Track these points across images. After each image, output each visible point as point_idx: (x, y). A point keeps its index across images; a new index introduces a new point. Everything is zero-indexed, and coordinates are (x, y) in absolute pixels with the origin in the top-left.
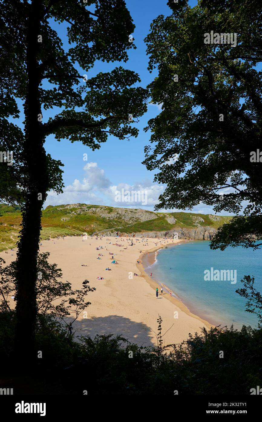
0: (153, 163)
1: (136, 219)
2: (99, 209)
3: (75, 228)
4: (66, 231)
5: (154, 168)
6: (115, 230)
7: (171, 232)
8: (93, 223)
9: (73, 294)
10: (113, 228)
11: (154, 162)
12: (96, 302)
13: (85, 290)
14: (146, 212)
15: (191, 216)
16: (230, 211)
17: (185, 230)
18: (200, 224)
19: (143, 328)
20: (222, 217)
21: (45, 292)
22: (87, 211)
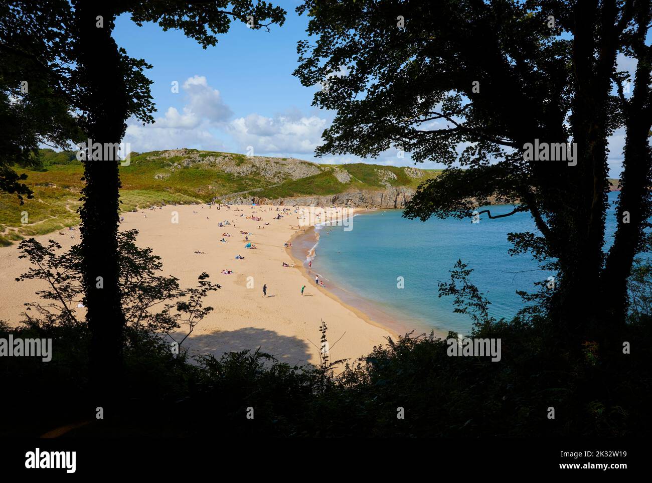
0: (312, 73)
1: (284, 174)
2: (219, 159)
3: (179, 191)
4: (163, 196)
5: (315, 81)
6: (249, 193)
7: (344, 196)
8: (212, 182)
9: (182, 295)
10: (247, 190)
11: (314, 72)
12: (221, 310)
13: (203, 288)
14: (302, 163)
15: (375, 170)
16: (438, 160)
17: (366, 194)
18: (391, 183)
19: (299, 345)
20: (425, 171)
21: (136, 293)
22: (200, 161)
